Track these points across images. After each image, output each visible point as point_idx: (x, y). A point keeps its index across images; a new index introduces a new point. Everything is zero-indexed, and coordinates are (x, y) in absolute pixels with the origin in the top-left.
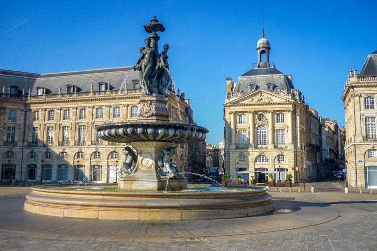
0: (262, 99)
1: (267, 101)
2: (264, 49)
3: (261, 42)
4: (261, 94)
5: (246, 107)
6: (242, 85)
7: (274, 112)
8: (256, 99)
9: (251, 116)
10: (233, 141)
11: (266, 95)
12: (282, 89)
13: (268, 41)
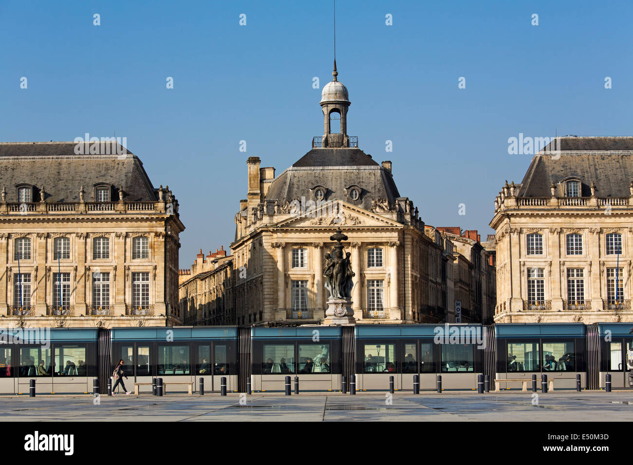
1: (350, 224)
2: (338, 106)
3: (329, 90)
5: (307, 235)
6: (296, 186)
7: (362, 247)
8: (328, 220)
9: (317, 252)
10: (281, 304)
11: (347, 212)
12: (379, 200)
13: (344, 88)
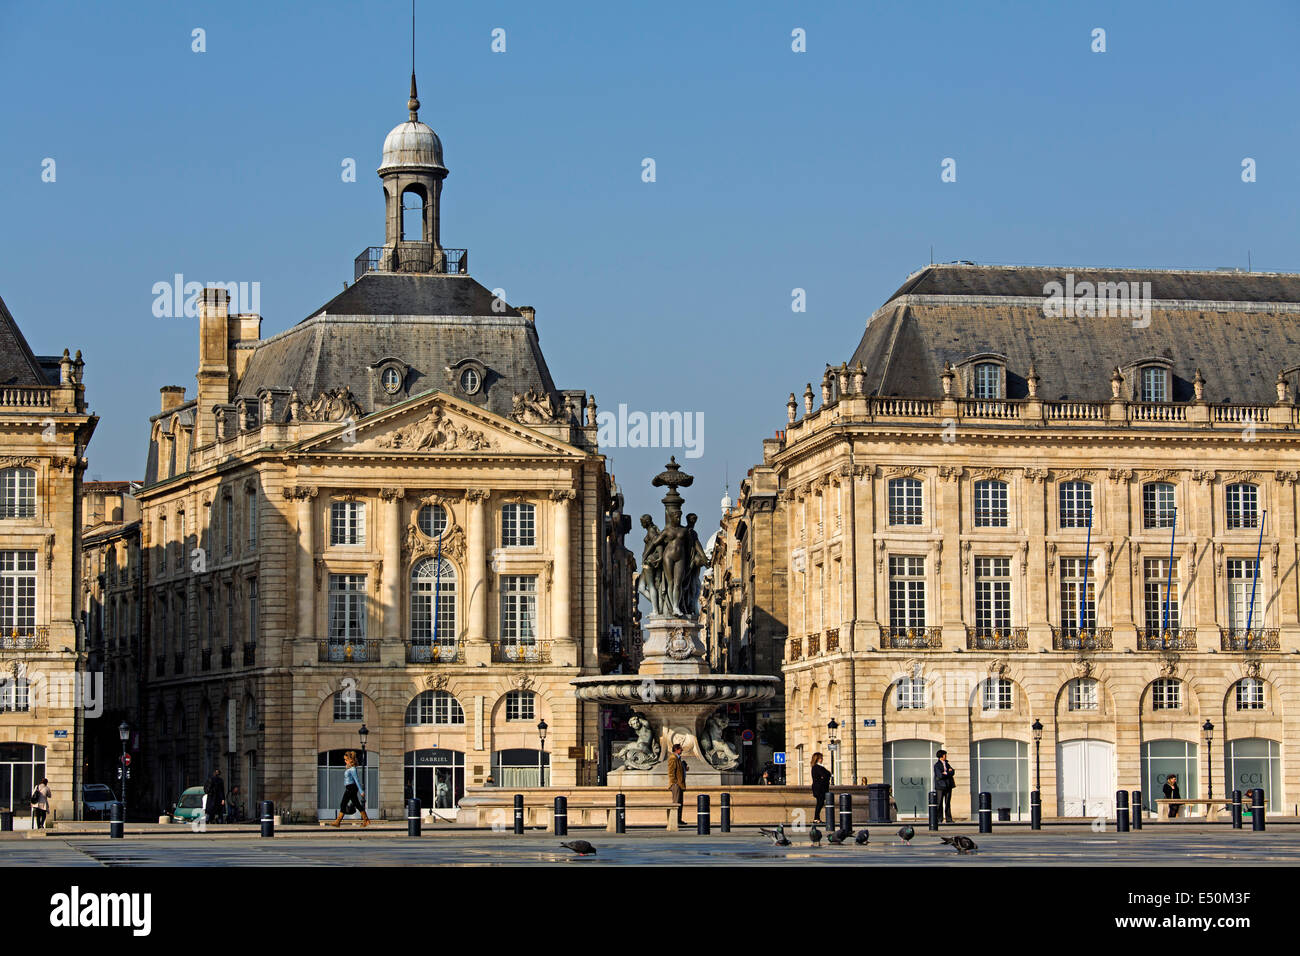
0: (441, 438)
1: (465, 447)
2: (422, 180)
3: (401, 140)
4: (439, 414)
5: (367, 471)
6: (335, 358)
7: (490, 500)
8: (415, 438)
9: (388, 511)
10: (306, 630)
11: (459, 421)
12: (530, 396)
13: (435, 137)
